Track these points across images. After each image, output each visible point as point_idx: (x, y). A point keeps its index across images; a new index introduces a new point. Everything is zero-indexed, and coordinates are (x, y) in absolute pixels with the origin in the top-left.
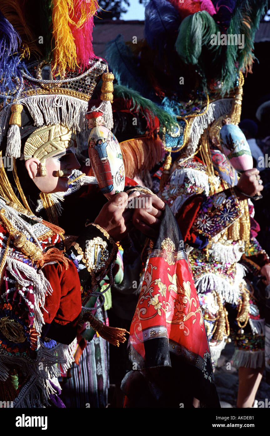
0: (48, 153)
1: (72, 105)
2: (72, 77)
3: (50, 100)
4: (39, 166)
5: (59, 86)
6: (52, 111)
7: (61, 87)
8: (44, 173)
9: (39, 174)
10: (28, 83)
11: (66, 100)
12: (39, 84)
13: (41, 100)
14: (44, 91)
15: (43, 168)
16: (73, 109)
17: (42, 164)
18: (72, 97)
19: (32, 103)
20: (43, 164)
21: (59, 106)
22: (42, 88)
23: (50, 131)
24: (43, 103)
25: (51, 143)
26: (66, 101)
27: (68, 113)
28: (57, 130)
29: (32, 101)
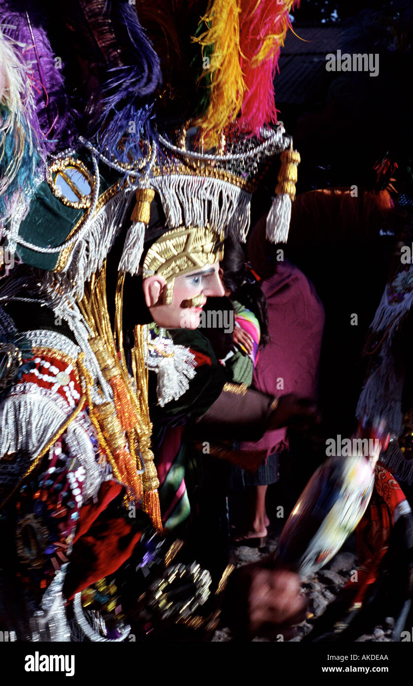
0: (180, 270)
1: (228, 197)
2: (234, 153)
3: (195, 185)
4: (164, 289)
5: (213, 164)
6: (197, 205)
7: (215, 166)
8: (169, 300)
9: (162, 300)
10: (164, 152)
11: (220, 189)
12: (181, 157)
13: (181, 185)
14: (189, 170)
15: (170, 292)
16: (229, 203)
17: (169, 287)
18: (229, 185)
19: (168, 188)
20: (171, 286)
21: (208, 196)
22: (185, 164)
23: (189, 236)
24: (185, 190)
25: (187, 255)
26: (219, 191)
27: (220, 210)
28: (199, 235)
29: (167, 184)
